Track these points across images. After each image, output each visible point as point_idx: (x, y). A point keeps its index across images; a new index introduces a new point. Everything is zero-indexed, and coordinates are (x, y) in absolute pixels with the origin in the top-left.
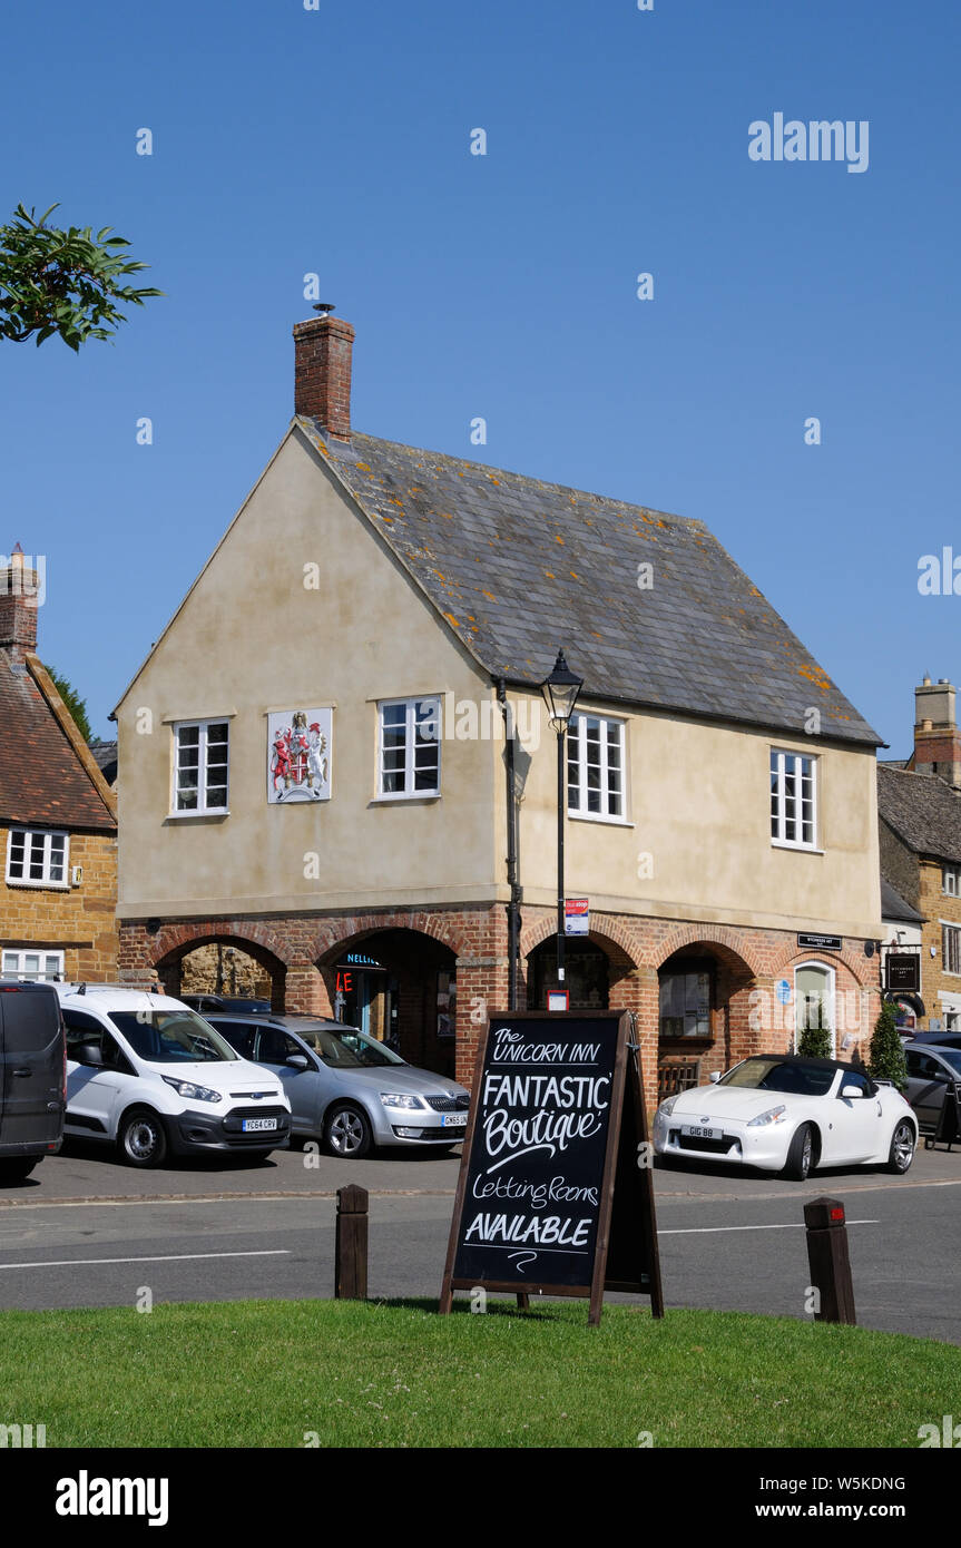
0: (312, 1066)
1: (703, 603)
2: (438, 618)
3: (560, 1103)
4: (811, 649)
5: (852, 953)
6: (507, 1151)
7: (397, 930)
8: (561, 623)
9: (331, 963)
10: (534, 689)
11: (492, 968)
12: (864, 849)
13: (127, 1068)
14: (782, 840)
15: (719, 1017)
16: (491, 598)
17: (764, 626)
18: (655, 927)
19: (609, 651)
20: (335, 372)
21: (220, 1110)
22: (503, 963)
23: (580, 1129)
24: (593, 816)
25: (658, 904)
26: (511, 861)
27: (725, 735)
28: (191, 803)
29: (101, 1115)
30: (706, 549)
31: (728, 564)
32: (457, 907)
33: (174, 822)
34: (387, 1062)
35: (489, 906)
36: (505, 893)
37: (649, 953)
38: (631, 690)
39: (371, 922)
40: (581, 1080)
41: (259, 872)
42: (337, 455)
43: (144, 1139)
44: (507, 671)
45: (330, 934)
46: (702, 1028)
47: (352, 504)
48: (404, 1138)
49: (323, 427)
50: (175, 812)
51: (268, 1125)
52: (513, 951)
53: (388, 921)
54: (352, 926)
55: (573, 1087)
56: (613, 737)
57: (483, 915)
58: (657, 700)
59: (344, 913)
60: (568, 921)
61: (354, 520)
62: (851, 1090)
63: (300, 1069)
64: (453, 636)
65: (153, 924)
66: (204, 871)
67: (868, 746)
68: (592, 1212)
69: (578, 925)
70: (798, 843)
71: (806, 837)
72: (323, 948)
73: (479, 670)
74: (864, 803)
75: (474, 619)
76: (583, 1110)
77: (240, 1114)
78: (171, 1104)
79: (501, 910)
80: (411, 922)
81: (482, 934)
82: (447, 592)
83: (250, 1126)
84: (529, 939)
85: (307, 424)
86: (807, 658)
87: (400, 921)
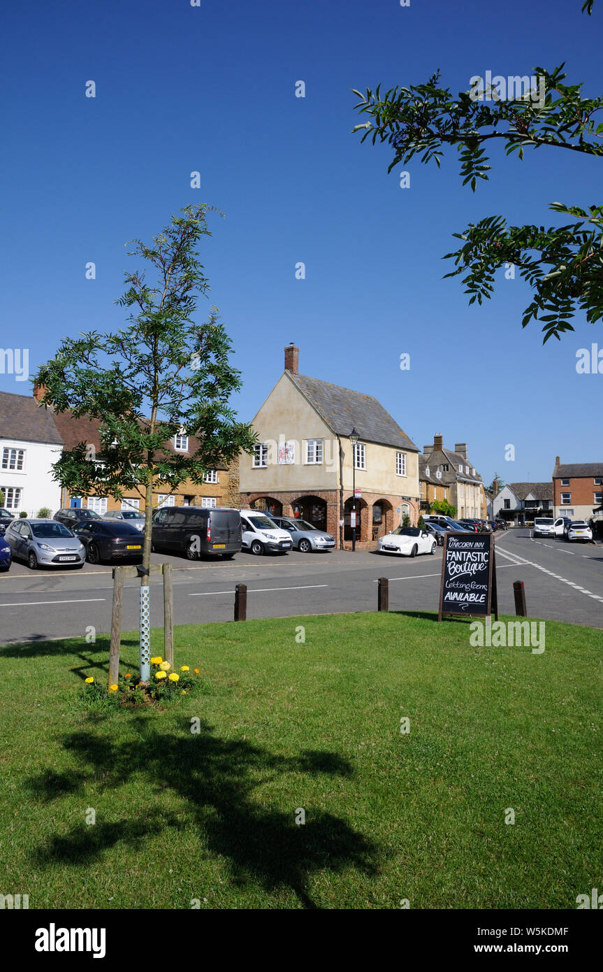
0: (295, 530)
1: (377, 416)
2: (322, 419)
3: (472, 560)
4: (402, 428)
5: (413, 501)
6: (456, 574)
7: (311, 496)
8: (349, 421)
9: (294, 504)
10: (347, 437)
11: (336, 506)
12: (415, 476)
13: (252, 530)
14: (398, 474)
15: (384, 516)
16: (333, 414)
17: (391, 422)
18: (372, 495)
19: (361, 428)
20: (295, 359)
21: (277, 541)
22: (339, 504)
23: (480, 568)
24: (358, 468)
25: (373, 490)
26: (341, 479)
27: (387, 449)
28: (258, 464)
29: (247, 542)
30: (376, 404)
31: (382, 408)
32: (327, 491)
33: (254, 469)
34: (312, 529)
35: (336, 490)
36: (340, 487)
37: (370, 502)
38: (366, 437)
39: (305, 494)
40: (479, 553)
41: (276, 481)
42: (295, 379)
43: (258, 548)
44: (339, 433)
45: (294, 497)
46: (380, 519)
47: (299, 391)
48: (319, 548)
49: (292, 372)
50: (254, 466)
51: (288, 545)
52: (341, 502)
53: (309, 494)
54: (300, 495)
55: (477, 555)
56: (362, 449)
57: (334, 493)
58: (373, 440)
59: (298, 492)
60: (356, 494)
61: (300, 395)
62: (424, 535)
63: (292, 531)
64: (326, 424)
65: (248, 494)
66: (262, 481)
67: (416, 451)
68: (486, 593)
69: (358, 495)
70: (402, 475)
71: (404, 473)
72: (292, 500)
73: (333, 432)
74: (415, 465)
75: (331, 419)
76: (480, 562)
77: (282, 542)
78: (265, 540)
79: (338, 491)
80: (315, 494)
81: (334, 497)
82: (324, 413)
83: (284, 545)
84: (345, 498)
85: (288, 372)
86: (401, 430)
87: (312, 494)
